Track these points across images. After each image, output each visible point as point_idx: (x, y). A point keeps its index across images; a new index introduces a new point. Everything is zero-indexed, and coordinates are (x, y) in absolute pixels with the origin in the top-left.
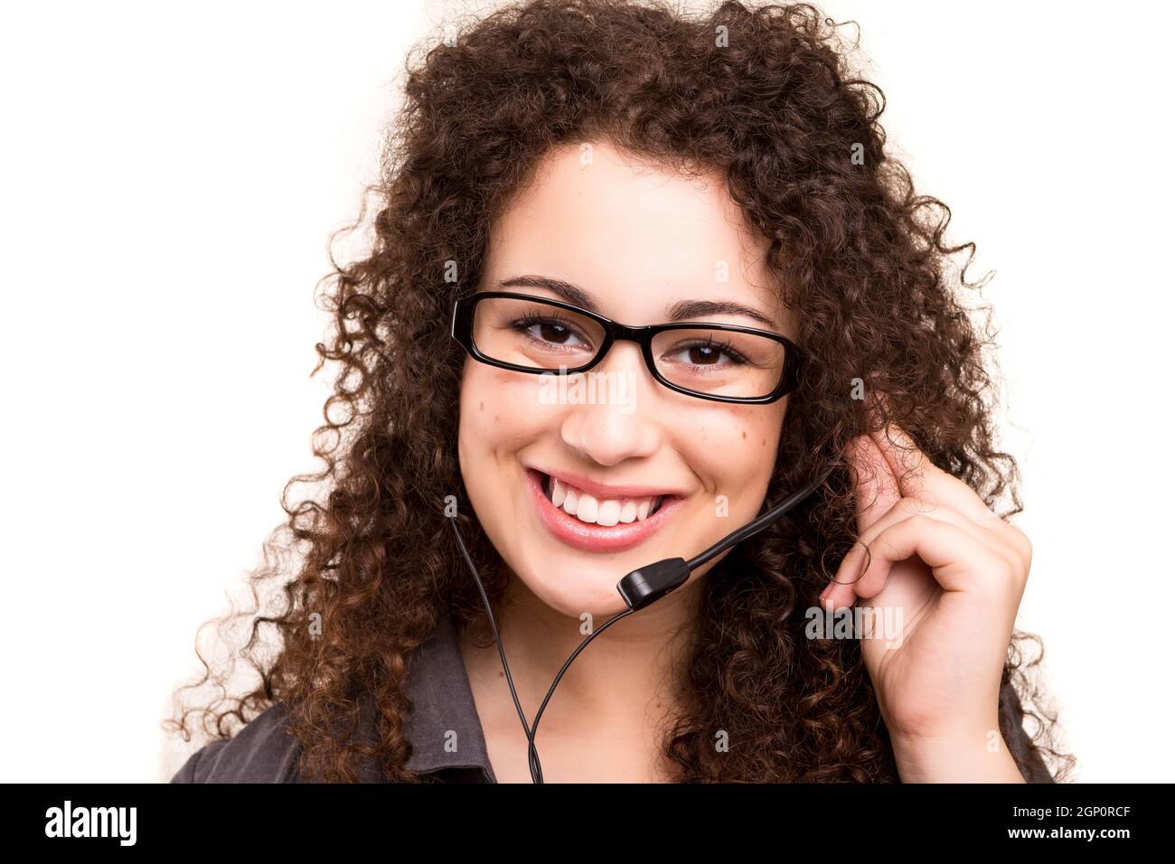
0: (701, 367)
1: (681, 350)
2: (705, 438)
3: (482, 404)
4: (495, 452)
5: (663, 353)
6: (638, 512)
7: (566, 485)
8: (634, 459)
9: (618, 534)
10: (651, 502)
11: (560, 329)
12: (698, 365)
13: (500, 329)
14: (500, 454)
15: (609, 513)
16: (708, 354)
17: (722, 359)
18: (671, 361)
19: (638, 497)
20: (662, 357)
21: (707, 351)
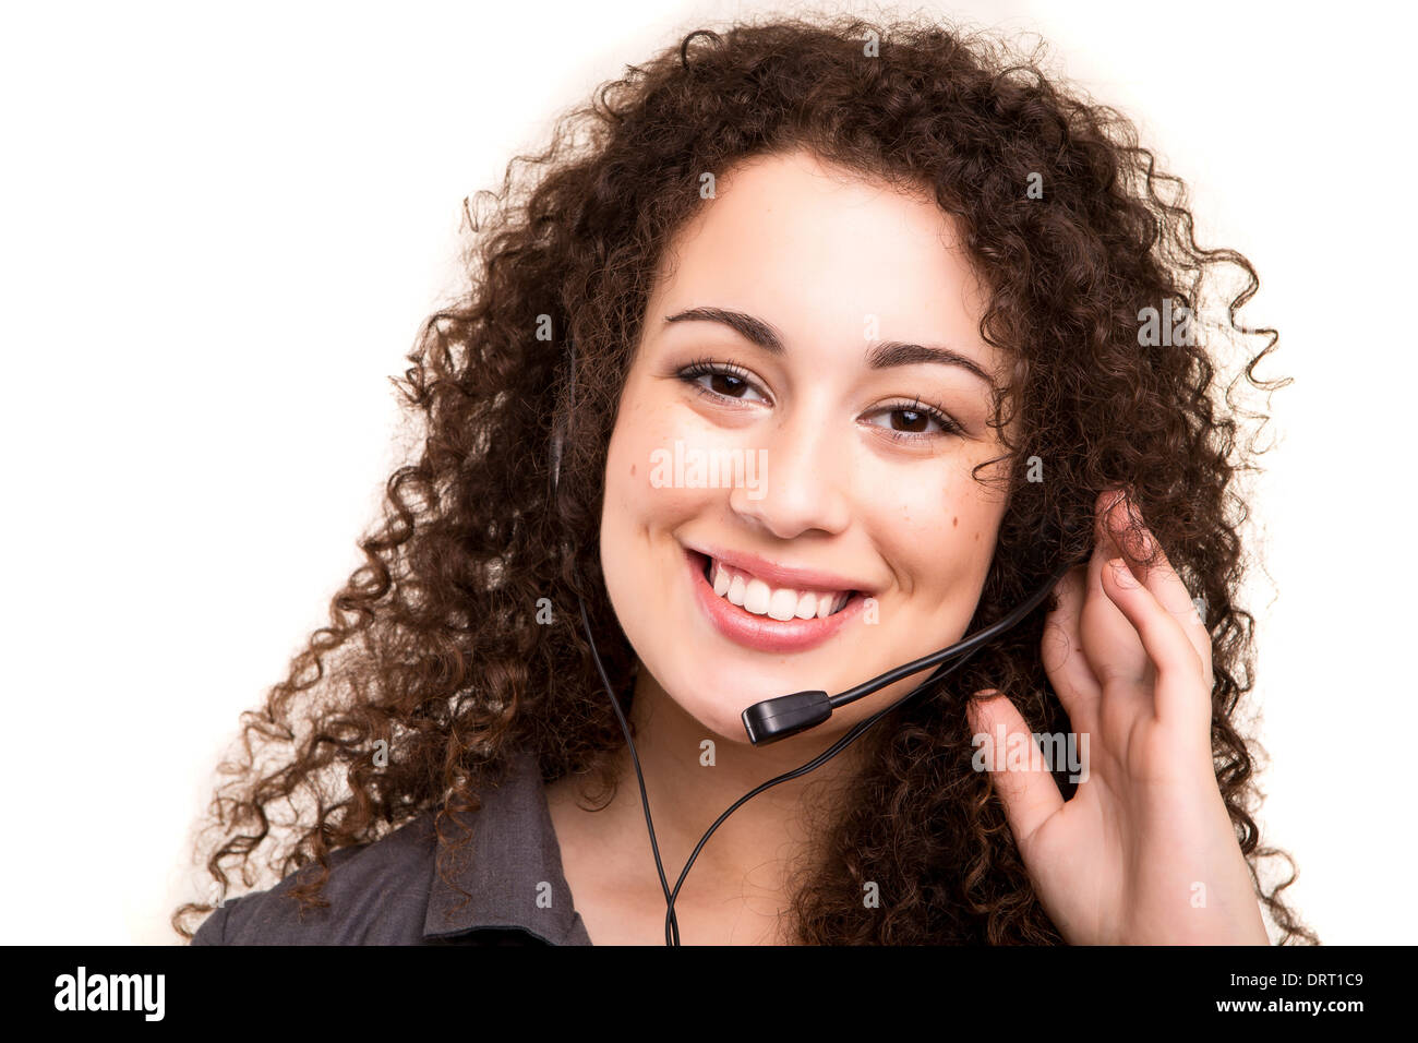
0: (905, 434)
1: (881, 411)
2: (907, 519)
3: (634, 467)
4: (647, 530)
5: (858, 414)
6: (818, 607)
7: (733, 568)
8: (819, 534)
9: (794, 631)
10: (835, 599)
11: (734, 381)
12: (900, 433)
13: (662, 378)
14: (653, 531)
15: (784, 604)
16: (914, 421)
17: (931, 427)
18: (868, 425)
19: (820, 589)
20: (859, 418)
21: (912, 416)
